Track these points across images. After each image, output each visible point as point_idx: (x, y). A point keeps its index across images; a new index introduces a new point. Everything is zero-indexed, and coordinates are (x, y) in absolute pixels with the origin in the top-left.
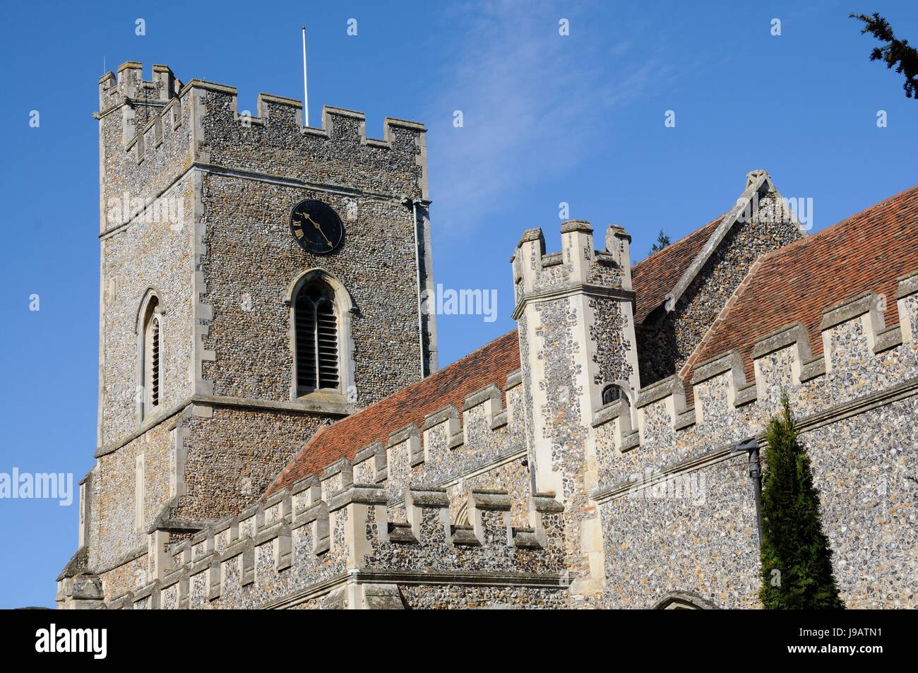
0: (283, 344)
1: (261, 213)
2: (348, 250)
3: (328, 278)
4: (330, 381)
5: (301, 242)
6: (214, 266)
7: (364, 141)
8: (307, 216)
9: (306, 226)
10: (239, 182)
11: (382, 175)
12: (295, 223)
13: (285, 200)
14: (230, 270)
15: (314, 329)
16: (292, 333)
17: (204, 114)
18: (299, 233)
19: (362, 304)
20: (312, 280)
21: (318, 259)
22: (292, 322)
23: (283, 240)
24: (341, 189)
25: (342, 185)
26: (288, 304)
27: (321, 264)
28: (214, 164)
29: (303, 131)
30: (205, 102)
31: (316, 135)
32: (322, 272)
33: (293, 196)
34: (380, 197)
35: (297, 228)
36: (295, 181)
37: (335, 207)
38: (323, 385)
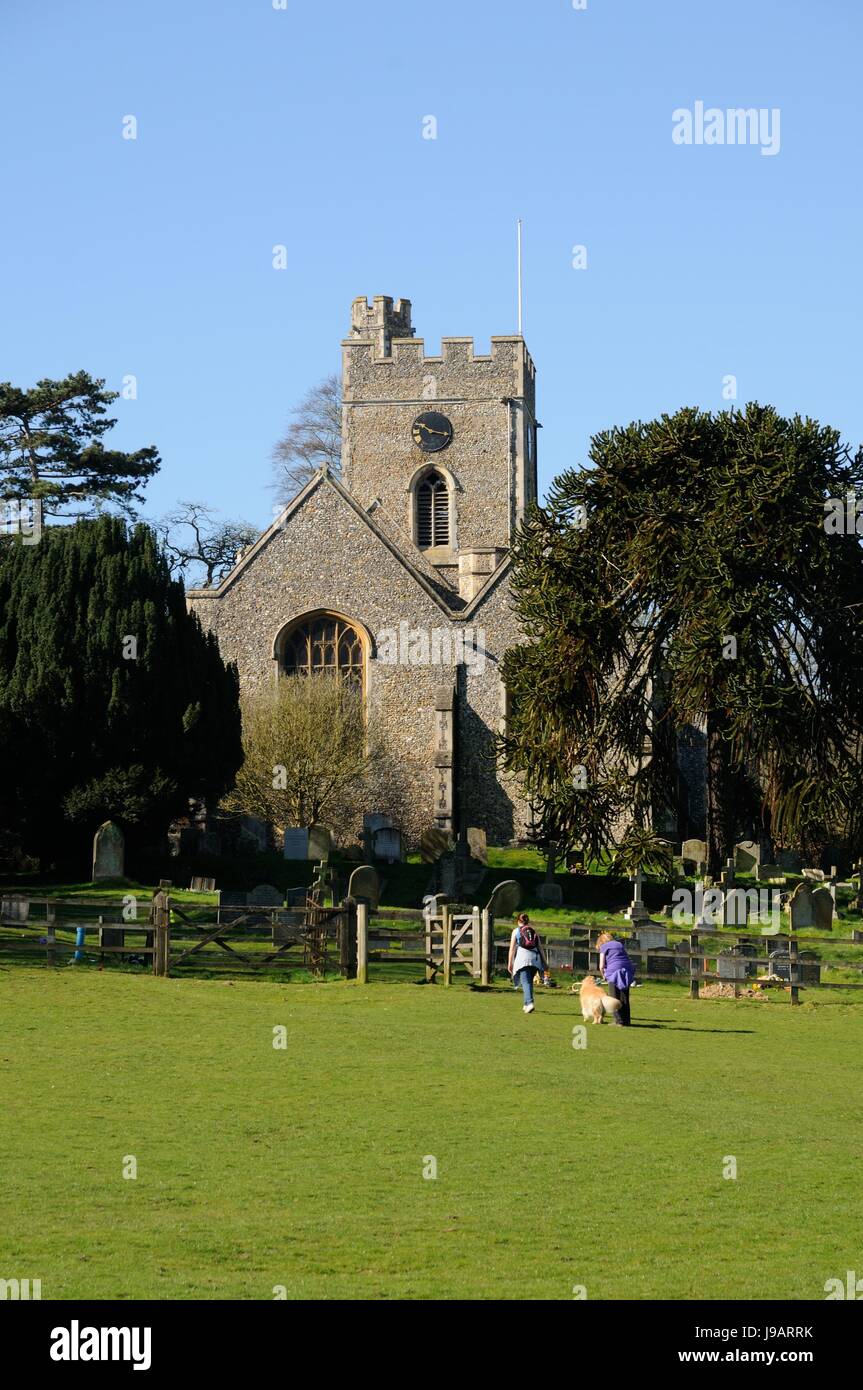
0: (404, 520)
1: (390, 429)
2: (455, 444)
3: (436, 468)
4: (442, 541)
5: (419, 445)
6: (356, 472)
7: (471, 359)
8: (423, 425)
9: (423, 433)
10: (373, 409)
11: (484, 384)
12: (415, 432)
13: (407, 417)
14: (367, 474)
15: (430, 505)
16: (411, 512)
17: (349, 364)
18: (418, 439)
19: (464, 484)
20: (428, 471)
21: (432, 455)
22: (411, 503)
23: (406, 444)
24: (451, 400)
25: (454, 397)
26: (408, 491)
27: (435, 459)
28: (356, 399)
29: (423, 362)
30: (350, 355)
31: (434, 363)
32: (434, 465)
33: (415, 411)
34: (482, 400)
35: (416, 435)
36: (415, 401)
37: (446, 414)
38: (437, 543)
